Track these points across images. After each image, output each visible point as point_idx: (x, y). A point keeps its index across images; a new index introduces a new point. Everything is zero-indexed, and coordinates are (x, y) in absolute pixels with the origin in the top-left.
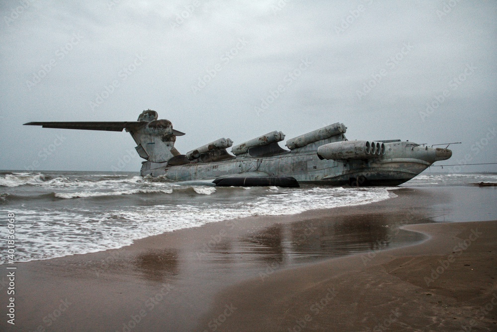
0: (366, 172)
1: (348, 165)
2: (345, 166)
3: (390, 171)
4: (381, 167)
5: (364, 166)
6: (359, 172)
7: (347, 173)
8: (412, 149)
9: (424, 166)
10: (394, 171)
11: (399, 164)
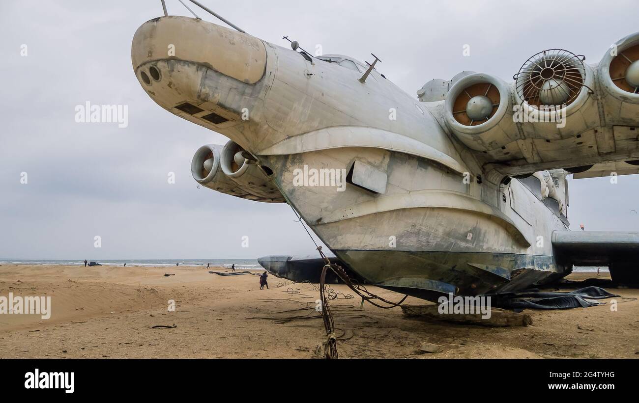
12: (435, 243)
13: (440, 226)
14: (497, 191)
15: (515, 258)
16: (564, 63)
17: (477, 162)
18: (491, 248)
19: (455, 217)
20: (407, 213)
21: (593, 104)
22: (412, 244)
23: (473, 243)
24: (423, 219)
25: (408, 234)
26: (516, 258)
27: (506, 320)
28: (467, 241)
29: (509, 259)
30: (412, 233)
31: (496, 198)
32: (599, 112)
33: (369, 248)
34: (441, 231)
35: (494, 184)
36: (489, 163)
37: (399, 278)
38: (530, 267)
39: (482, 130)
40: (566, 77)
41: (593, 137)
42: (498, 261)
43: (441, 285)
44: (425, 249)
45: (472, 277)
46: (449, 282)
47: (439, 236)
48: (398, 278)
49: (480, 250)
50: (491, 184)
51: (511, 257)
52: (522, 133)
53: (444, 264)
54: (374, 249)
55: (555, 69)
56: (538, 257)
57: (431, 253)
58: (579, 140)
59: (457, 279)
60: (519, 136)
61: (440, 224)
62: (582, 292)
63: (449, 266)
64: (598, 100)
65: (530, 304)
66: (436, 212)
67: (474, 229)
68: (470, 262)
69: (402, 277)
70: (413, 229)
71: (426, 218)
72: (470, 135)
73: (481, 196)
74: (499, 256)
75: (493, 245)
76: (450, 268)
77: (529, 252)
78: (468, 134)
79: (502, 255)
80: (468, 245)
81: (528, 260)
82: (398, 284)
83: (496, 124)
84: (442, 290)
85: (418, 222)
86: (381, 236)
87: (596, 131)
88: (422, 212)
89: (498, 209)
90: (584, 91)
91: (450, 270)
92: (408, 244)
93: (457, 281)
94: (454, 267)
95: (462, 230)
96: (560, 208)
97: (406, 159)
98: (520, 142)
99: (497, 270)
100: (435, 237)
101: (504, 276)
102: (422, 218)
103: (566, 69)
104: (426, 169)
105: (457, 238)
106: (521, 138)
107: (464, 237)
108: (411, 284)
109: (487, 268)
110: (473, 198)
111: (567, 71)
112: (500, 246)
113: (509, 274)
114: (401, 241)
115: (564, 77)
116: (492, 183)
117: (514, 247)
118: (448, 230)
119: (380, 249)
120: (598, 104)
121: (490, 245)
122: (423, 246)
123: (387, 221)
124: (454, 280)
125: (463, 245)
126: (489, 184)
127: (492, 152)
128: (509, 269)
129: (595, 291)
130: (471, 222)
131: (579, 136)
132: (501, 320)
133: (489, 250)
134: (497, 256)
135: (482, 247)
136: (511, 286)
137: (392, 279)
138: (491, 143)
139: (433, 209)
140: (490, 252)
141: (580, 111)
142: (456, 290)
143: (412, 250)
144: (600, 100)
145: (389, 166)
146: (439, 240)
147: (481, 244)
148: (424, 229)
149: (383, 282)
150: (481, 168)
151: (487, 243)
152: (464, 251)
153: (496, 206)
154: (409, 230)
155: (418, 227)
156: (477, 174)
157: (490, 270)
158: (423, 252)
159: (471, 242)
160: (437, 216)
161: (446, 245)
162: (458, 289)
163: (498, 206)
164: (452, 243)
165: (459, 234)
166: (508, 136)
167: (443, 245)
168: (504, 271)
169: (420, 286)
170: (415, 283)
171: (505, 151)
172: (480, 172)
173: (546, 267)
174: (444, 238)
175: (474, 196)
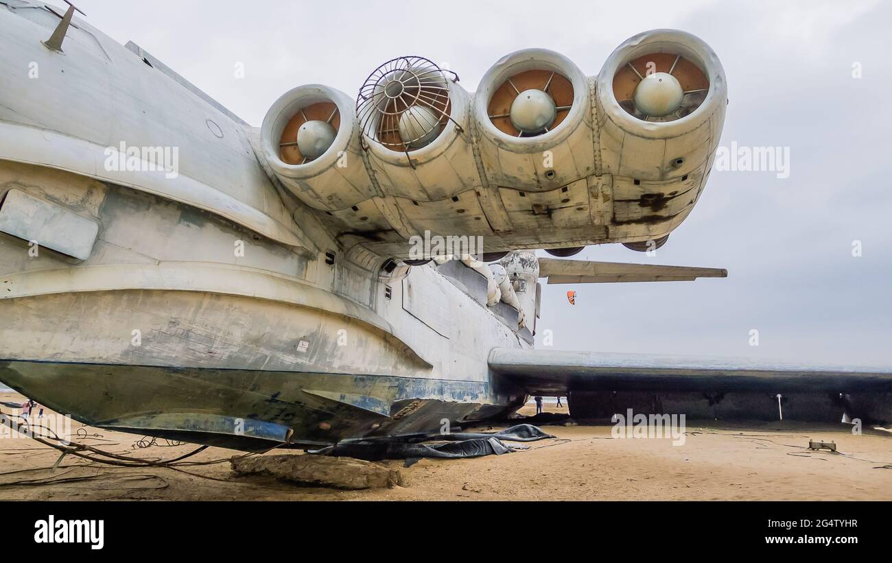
12: (228, 354)
13: (234, 326)
14: (372, 280)
15: (400, 384)
16: (419, 77)
17: (325, 230)
18: (349, 367)
19: (271, 314)
20: (155, 299)
21: (466, 148)
22: (174, 354)
23: (311, 358)
24: (196, 312)
25: (164, 338)
26: (403, 384)
27: (365, 479)
28: (298, 354)
29: (388, 384)
30: (171, 336)
31: (368, 292)
32: (477, 164)
33: (69, 357)
34: (238, 335)
35: (365, 269)
36: (346, 233)
37: (155, 413)
38: (435, 397)
39: (308, 174)
40: (420, 97)
41: (476, 203)
42: (364, 387)
43: (252, 426)
44: (204, 364)
45: (316, 412)
46: (271, 420)
47: (235, 343)
48: (152, 414)
49: (327, 370)
50: (358, 268)
51: (390, 381)
52: (376, 186)
53: (252, 390)
54: (80, 361)
55: (405, 84)
56: (456, 383)
57: (220, 372)
58: (458, 205)
59: (288, 415)
60: (374, 192)
61: (235, 323)
62: (512, 432)
63: (265, 393)
64: (473, 143)
65: (429, 451)
66: (224, 303)
67: (313, 335)
68: (307, 388)
69: (161, 412)
70: (173, 329)
71: (202, 310)
72: (294, 180)
73: (333, 284)
74: (364, 380)
75: (353, 363)
76: (269, 397)
77: (434, 374)
78: (290, 178)
79: (372, 378)
80: (300, 361)
81: (430, 386)
82: (149, 425)
83: (331, 166)
84: (254, 433)
85: (183, 316)
86: (96, 338)
87: (478, 194)
88: (193, 300)
89: (371, 309)
90: (450, 126)
91: (267, 400)
92: (165, 354)
93: (288, 418)
94: (276, 395)
95: (286, 336)
96: (520, 320)
97: (150, 203)
98: (379, 201)
99: (364, 402)
100: (226, 344)
101: (378, 410)
102: (193, 309)
103: (420, 86)
104: (201, 226)
105: (274, 348)
106: (378, 195)
107: (292, 348)
108: (180, 423)
109: (342, 397)
110: (313, 285)
111: (422, 89)
112: (369, 364)
113: (388, 408)
114: (148, 348)
115: (417, 98)
116: (362, 268)
117: (399, 366)
118: (254, 334)
119: (96, 361)
120: (473, 150)
121: (346, 362)
122: (201, 359)
123: (108, 312)
124: (281, 417)
125: (289, 361)
126: (353, 267)
127: (340, 214)
128: (388, 400)
129: (528, 430)
130: (306, 324)
131: (455, 199)
132: (359, 478)
133: (344, 370)
134: (362, 380)
135: (330, 364)
136: (410, 424)
137: (136, 416)
138: (330, 197)
139: (218, 296)
140: (344, 372)
141: (445, 156)
142: (288, 432)
143: (176, 364)
144: (476, 144)
145: (103, 209)
146: (235, 349)
147: (328, 360)
148: (200, 330)
149: (116, 421)
150: (334, 242)
151: (340, 358)
152: (291, 369)
153: (367, 302)
154: (164, 330)
155: (184, 325)
156: (327, 249)
157: (347, 401)
158: (201, 369)
159: (307, 356)
160: (228, 309)
161: (251, 359)
162: (292, 432)
163: (371, 302)
164: (266, 356)
165: (281, 342)
166: (356, 188)
167: (245, 360)
168: (379, 403)
169: (202, 426)
170: (192, 422)
171: (360, 214)
172: (333, 247)
173: (470, 397)
174: (246, 346)
175: (315, 283)
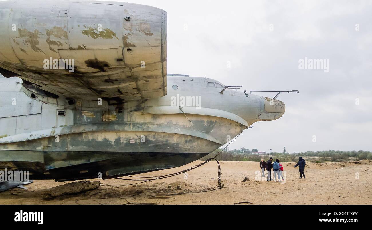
0: (117, 131)
1: (70, 114)
2: (61, 113)
3: (173, 135)
4: (153, 124)
5: (112, 118)
6: (98, 131)
7: (67, 131)
8: (222, 92)
9: (238, 129)
10: (181, 135)
11: (194, 119)
